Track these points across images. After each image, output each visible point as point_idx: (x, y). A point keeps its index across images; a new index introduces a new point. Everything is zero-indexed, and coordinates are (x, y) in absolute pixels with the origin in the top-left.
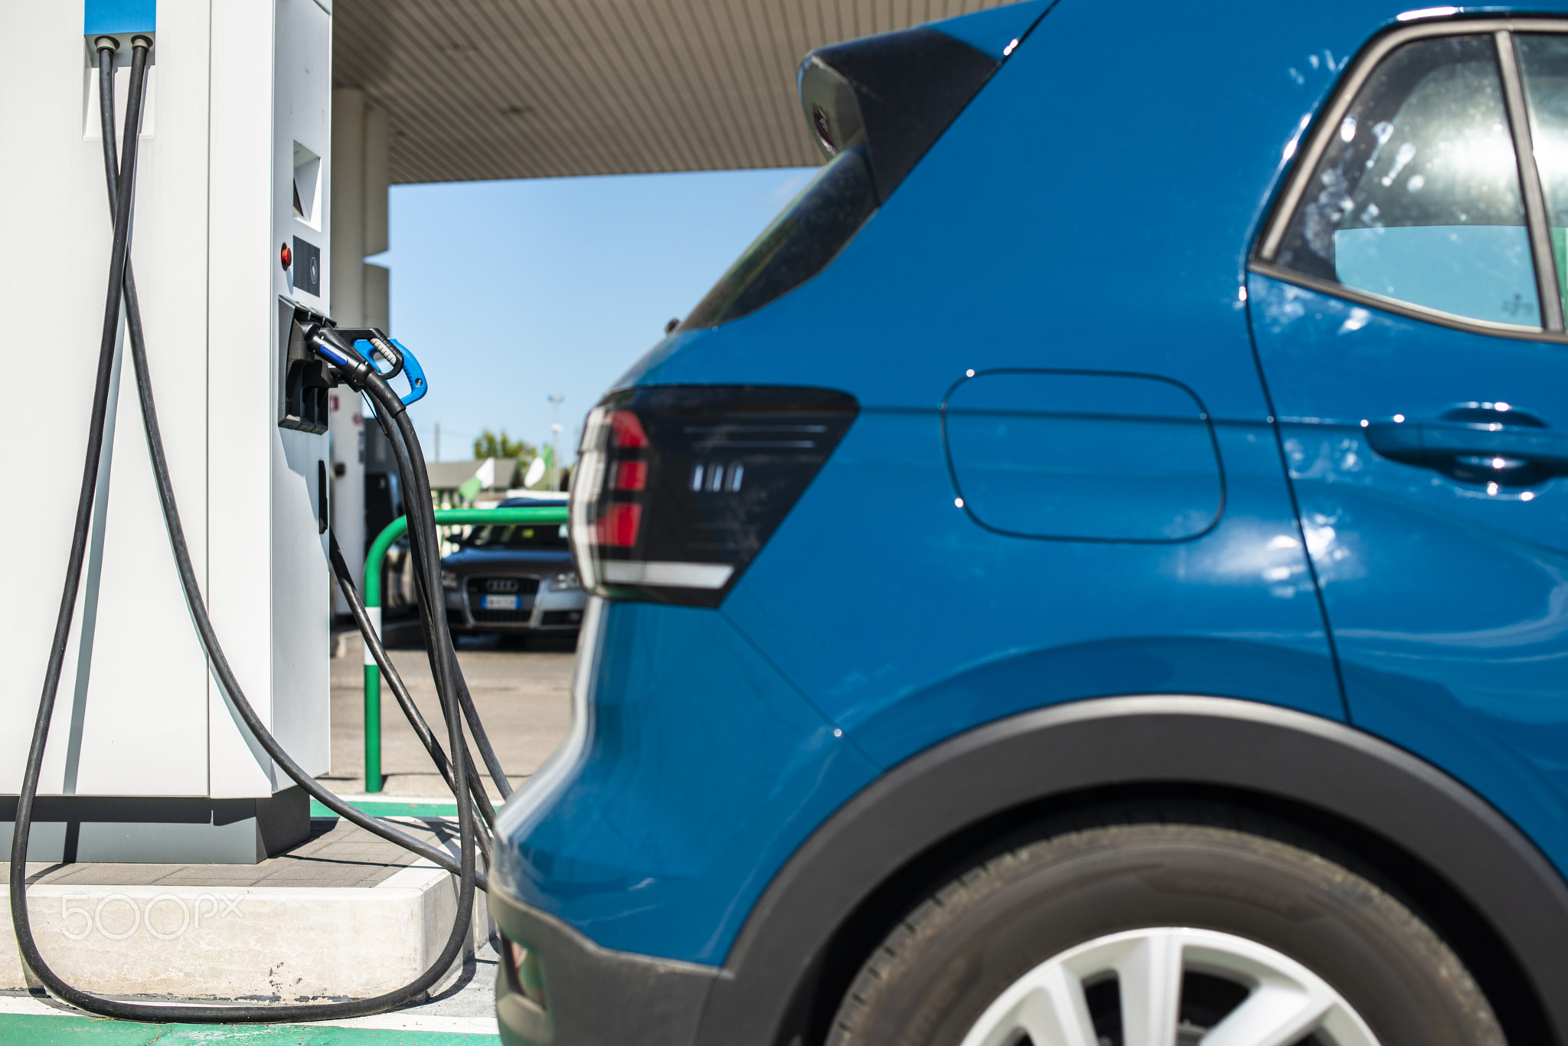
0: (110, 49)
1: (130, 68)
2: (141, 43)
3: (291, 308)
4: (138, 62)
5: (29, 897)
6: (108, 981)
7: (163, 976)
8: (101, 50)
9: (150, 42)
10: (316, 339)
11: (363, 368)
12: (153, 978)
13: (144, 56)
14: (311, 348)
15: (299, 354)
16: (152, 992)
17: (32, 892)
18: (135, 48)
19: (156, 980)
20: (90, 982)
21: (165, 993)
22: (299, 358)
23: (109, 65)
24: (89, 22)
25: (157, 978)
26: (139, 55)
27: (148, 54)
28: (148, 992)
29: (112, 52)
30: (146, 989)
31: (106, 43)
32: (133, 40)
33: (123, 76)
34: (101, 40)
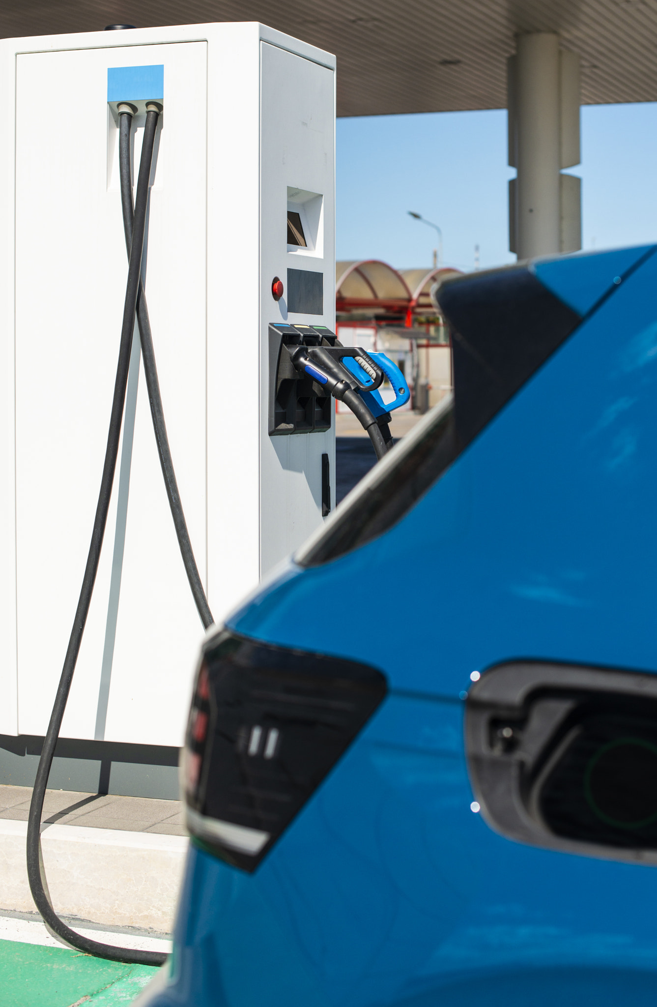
0: (128, 114)
1: (144, 128)
2: (153, 108)
3: (279, 334)
4: (150, 125)
5: (43, 839)
6: (103, 913)
7: (146, 913)
8: (122, 114)
9: (160, 107)
10: (302, 359)
11: (340, 386)
12: (137, 914)
13: (155, 121)
14: (298, 367)
15: (287, 374)
16: (137, 925)
17: (48, 835)
18: (148, 112)
19: (140, 915)
20: (89, 913)
21: (147, 927)
22: (287, 378)
23: (127, 128)
24: (110, 91)
25: (141, 914)
26: (151, 119)
27: (159, 117)
28: (134, 925)
29: (130, 116)
30: (133, 923)
31: (125, 109)
32: (148, 104)
33: (139, 135)
34: (121, 106)
